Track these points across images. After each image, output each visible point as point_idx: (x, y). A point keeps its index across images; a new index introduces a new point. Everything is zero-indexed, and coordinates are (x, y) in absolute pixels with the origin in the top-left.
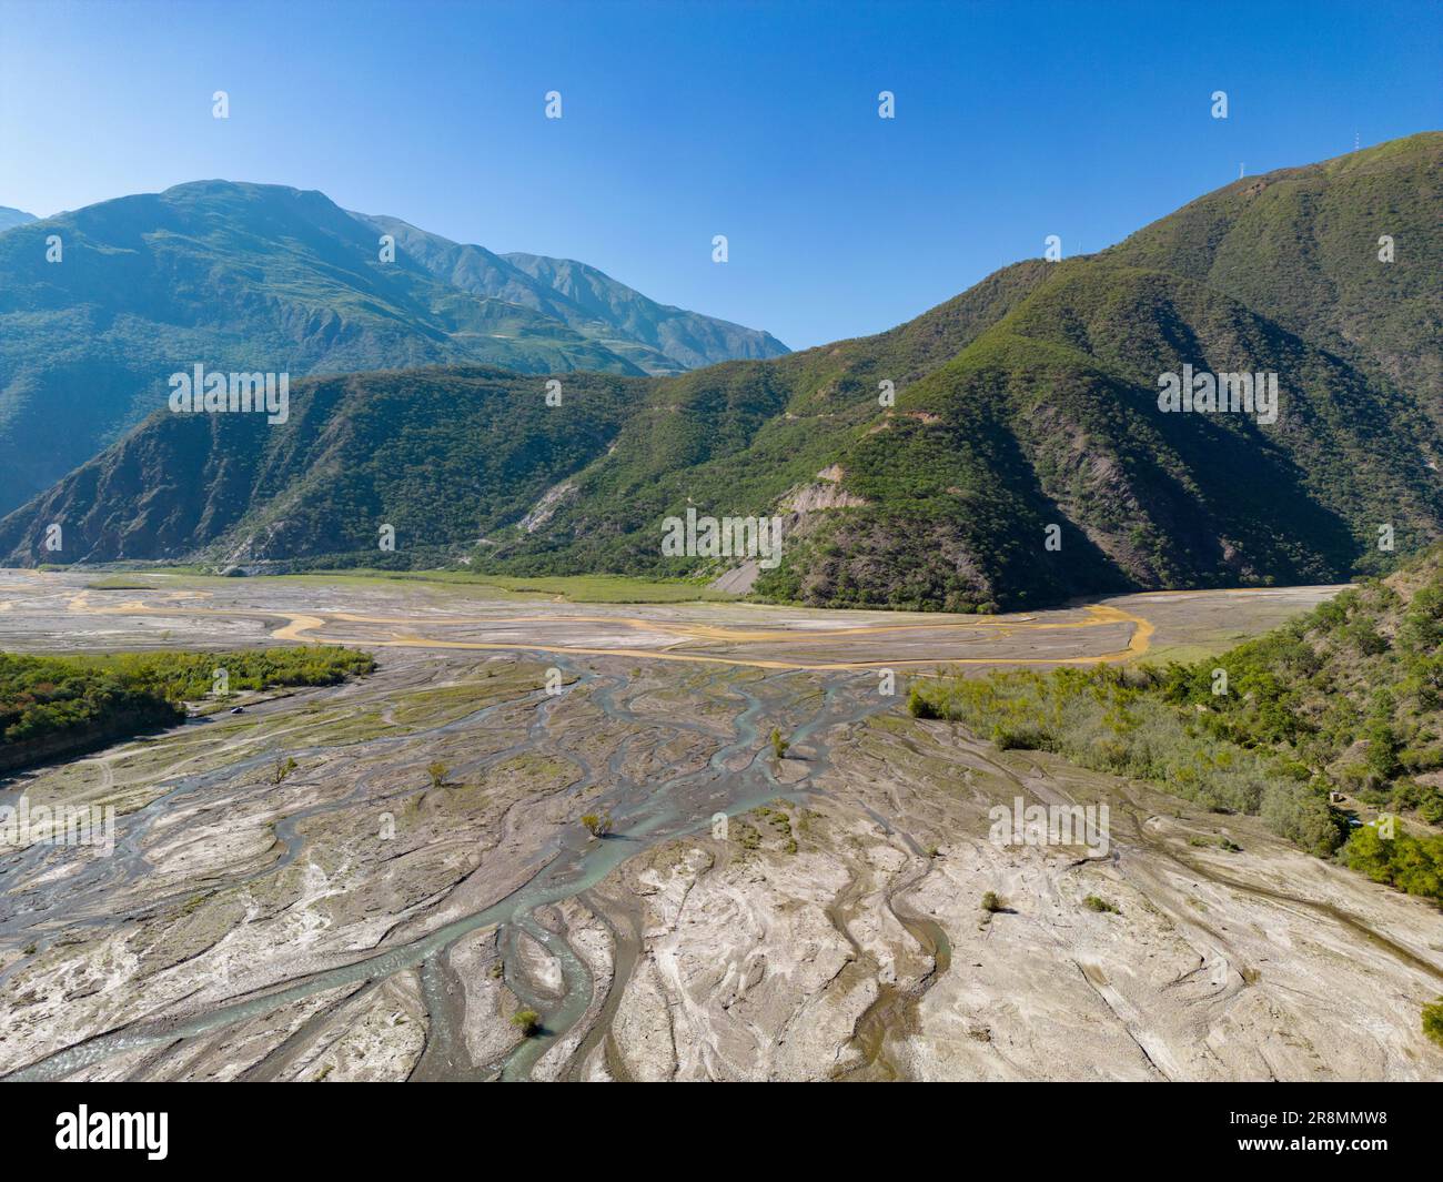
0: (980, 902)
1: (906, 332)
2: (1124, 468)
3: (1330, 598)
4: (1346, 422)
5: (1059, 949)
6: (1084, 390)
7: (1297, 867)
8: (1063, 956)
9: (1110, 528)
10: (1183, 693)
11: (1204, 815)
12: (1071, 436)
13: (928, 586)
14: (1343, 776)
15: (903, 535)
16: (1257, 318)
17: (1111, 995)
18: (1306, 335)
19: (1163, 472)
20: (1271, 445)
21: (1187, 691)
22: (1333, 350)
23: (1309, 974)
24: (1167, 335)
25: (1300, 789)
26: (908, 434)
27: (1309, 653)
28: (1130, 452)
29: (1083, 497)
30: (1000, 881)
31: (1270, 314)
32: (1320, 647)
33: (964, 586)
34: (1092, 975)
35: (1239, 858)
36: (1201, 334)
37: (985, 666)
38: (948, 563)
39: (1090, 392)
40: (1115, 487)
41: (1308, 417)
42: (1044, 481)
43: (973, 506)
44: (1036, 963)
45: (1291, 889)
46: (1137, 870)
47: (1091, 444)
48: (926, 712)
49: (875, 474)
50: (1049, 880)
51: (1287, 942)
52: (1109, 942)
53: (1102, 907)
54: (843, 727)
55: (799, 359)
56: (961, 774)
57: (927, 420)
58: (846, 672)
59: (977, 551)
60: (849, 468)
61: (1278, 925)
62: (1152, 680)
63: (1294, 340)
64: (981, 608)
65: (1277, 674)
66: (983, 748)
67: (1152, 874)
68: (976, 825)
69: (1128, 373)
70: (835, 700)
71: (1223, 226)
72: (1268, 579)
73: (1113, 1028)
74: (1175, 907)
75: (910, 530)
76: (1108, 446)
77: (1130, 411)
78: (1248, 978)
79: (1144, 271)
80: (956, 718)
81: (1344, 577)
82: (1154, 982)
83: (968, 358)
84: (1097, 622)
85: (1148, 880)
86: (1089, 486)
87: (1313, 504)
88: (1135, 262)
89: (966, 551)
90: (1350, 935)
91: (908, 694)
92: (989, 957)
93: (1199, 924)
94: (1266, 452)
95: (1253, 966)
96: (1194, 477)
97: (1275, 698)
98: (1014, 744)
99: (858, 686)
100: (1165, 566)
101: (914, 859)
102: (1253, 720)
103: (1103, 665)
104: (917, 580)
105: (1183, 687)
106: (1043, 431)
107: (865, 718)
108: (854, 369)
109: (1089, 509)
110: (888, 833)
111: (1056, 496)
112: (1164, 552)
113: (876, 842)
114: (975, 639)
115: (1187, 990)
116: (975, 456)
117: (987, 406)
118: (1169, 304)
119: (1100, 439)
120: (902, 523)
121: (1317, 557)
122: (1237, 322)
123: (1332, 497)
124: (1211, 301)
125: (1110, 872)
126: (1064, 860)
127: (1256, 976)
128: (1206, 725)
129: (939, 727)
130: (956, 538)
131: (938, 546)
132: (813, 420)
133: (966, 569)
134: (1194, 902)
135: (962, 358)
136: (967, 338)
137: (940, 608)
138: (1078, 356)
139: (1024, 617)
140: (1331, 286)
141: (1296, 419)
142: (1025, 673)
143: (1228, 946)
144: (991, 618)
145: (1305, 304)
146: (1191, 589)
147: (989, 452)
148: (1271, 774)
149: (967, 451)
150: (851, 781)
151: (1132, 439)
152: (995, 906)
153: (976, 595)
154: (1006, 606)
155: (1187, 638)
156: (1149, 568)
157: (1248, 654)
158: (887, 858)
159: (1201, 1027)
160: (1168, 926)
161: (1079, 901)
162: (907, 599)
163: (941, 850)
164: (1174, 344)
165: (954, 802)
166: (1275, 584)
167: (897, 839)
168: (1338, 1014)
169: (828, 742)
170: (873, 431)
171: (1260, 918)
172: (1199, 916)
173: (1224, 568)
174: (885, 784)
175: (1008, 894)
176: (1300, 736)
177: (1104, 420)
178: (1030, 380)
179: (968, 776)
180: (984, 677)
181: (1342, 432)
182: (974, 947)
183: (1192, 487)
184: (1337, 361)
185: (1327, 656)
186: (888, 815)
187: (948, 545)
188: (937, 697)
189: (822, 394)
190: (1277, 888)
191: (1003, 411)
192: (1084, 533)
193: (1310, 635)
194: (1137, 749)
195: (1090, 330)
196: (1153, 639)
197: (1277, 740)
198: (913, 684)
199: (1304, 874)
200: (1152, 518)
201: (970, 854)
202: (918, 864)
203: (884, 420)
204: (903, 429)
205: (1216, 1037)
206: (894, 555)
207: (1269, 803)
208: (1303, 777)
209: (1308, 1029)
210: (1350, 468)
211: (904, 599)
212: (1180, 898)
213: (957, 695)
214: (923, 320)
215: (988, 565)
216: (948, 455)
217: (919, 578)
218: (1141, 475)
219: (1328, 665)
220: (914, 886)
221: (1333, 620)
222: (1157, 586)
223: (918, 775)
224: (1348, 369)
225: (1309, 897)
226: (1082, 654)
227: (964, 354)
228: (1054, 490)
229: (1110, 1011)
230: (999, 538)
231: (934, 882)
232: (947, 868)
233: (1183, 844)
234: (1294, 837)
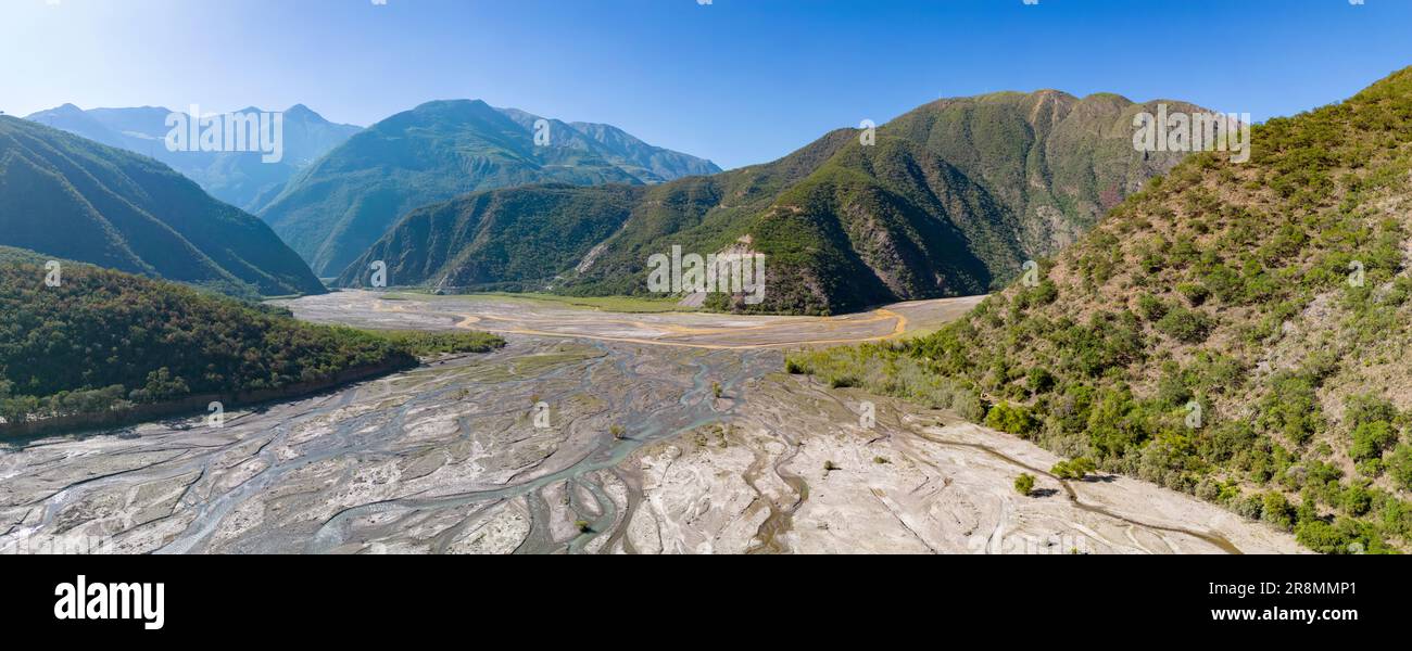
0: (823, 466)
1: (784, 163)
2: (892, 238)
3: (981, 302)
4: (985, 217)
5: (862, 484)
6: (873, 196)
7: (967, 430)
8: (863, 486)
9: (886, 269)
10: (920, 352)
11: (929, 411)
12: (866, 220)
13: (796, 301)
14: (985, 385)
15: (784, 273)
16: (949, 165)
17: (886, 501)
18: (969, 175)
19: (909, 239)
20: (956, 228)
21: (921, 351)
22: (979, 183)
23: (972, 476)
24: (910, 170)
25: (969, 393)
26: (786, 217)
27: (972, 328)
28: (895, 229)
29: (873, 252)
30: (833, 455)
31: (953, 164)
32: (977, 325)
33: (815, 301)
34: (877, 493)
35: (943, 429)
36: (925, 171)
37: (825, 344)
38: (807, 288)
39: (875, 197)
40: (888, 247)
41: (971, 214)
42: (854, 244)
43: (819, 257)
44: (851, 491)
45: (965, 440)
46: (899, 441)
47: (876, 224)
48: (795, 370)
49: (768, 239)
50: (857, 451)
51: (963, 464)
52: (886, 477)
53: (883, 461)
54: (751, 380)
55: (727, 175)
56: (813, 402)
57: (795, 210)
58: (752, 350)
59: (821, 281)
60: (755, 235)
61: (959, 457)
62: (906, 347)
63: (964, 177)
64: (822, 313)
65: (959, 339)
66: (824, 388)
67: (906, 443)
68: (821, 428)
69: (893, 188)
70: (747, 365)
71: (932, 120)
72: (956, 293)
73: (887, 515)
74: (916, 456)
75: (787, 270)
76: (884, 226)
77: (894, 208)
78: (947, 482)
79: (899, 138)
80: (811, 373)
81: (986, 292)
82: (907, 491)
83: (816, 177)
84: (880, 318)
85: (904, 445)
86: (876, 246)
87: (973, 256)
88: (894, 133)
89: (816, 282)
90: (988, 455)
91: (785, 361)
92: (827, 491)
93: (925, 462)
94: (954, 230)
95: (949, 477)
96: (924, 243)
97: (958, 351)
98: (840, 384)
99: (759, 357)
100: (912, 288)
101: (789, 448)
102: (950, 363)
103: (883, 341)
104: (791, 298)
105: (919, 349)
106: (852, 217)
107: (762, 375)
108: (756, 181)
109: (876, 259)
110: (775, 435)
111: (860, 252)
112: (911, 281)
113: (768, 440)
114: (820, 330)
115: (921, 492)
116: (820, 230)
117: (825, 204)
118: (910, 155)
119: (880, 222)
120: (783, 266)
121: (976, 282)
122: (940, 167)
123: (980, 253)
124: (929, 155)
125: (886, 444)
126: (865, 441)
127: (951, 481)
128: (930, 368)
129: (802, 378)
130: (811, 275)
131: (802, 279)
132: (735, 209)
133: (816, 292)
134: (924, 453)
135: (812, 177)
136: (815, 167)
137: (802, 313)
138: (868, 178)
139: (844, 317)
140: (978, 154)
141: (966, 215)
142: (845, 347)
143: (938, 469)
144: (828, 318)
145: (968, 160)
146: (925, 299)
147: (827, 228)
148: (957, 388)
149: (815, 228)
150: (755, 409)
151: (895, 222)
152: (830, 467)
153: (821, 306)
154: (835, 312)
155: (921, 324)
156: (904, 290)
157: (947, 331)
158: (775, 448)
159: (927, 507)
160: (913, 465)
161: (872, 459)
162: (786, 309)
163: (803, 442)
164: (914, 175)
165: (809, 417)
166: (959, 296)
167: (780, 438)
168: (984, 490)
169: (743, 388)
170: (768, 216)
171: (953, 455)
172: (925, 458)
173: (938, 289)
174: (774, 410)
175: (836, 461)
176: (969, 368)
177: (882, 212)
178: (846, 190)
179: (817, 403)
180: (824, 350)
181: (984, 222)
182: (820, 487)
183: (923, 247)
184: (981, 189)
185: (979, 329)
186: (775, 426)
187: (807, 278)
188: (801, 362)
189: (740, 194)
190: (958, 440)
191: (833, 206)
192: (873, 272)
193: (973, 319)
194: (899, 382)
195: (875, 164)
196: (906, 326)
197: (960, 371)
198: (788, 355)
199: (970, 432)
200: (905, 263)
201: (818, 442)
202: (791, 450)
203: (773, 209)
204: (783, 214)
205: (934, 510)
206: (779, 284)
207: (956, 402)
208: (970, 387)
209: (972, 498)
210: (987, 239)
211: (784, 309)
212: (918, 452)
213: (811, 360)
214: (792, 156)
215: (826, 289)
216: (806, 229)
217: (792, 297)
218: (900, 241)
219: (980, 334)
220: (790, 461)
221: (982, 312)
222: (908, 298)
223: (791, 404)
224: (986, 192)
225: (973, 443)
226: (873, 335)
227: (813, 175)
228: (859, 249)
229: (886, 507)
230: (832, 274)
231: (800, 458)
232: (806, 450)
233: (918, 426)
234: (966, 417)
